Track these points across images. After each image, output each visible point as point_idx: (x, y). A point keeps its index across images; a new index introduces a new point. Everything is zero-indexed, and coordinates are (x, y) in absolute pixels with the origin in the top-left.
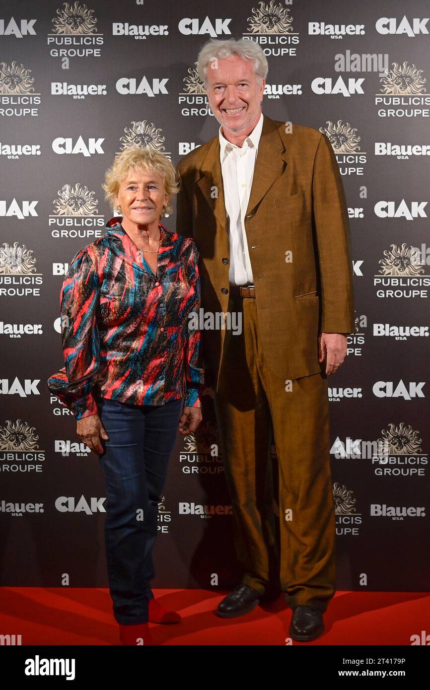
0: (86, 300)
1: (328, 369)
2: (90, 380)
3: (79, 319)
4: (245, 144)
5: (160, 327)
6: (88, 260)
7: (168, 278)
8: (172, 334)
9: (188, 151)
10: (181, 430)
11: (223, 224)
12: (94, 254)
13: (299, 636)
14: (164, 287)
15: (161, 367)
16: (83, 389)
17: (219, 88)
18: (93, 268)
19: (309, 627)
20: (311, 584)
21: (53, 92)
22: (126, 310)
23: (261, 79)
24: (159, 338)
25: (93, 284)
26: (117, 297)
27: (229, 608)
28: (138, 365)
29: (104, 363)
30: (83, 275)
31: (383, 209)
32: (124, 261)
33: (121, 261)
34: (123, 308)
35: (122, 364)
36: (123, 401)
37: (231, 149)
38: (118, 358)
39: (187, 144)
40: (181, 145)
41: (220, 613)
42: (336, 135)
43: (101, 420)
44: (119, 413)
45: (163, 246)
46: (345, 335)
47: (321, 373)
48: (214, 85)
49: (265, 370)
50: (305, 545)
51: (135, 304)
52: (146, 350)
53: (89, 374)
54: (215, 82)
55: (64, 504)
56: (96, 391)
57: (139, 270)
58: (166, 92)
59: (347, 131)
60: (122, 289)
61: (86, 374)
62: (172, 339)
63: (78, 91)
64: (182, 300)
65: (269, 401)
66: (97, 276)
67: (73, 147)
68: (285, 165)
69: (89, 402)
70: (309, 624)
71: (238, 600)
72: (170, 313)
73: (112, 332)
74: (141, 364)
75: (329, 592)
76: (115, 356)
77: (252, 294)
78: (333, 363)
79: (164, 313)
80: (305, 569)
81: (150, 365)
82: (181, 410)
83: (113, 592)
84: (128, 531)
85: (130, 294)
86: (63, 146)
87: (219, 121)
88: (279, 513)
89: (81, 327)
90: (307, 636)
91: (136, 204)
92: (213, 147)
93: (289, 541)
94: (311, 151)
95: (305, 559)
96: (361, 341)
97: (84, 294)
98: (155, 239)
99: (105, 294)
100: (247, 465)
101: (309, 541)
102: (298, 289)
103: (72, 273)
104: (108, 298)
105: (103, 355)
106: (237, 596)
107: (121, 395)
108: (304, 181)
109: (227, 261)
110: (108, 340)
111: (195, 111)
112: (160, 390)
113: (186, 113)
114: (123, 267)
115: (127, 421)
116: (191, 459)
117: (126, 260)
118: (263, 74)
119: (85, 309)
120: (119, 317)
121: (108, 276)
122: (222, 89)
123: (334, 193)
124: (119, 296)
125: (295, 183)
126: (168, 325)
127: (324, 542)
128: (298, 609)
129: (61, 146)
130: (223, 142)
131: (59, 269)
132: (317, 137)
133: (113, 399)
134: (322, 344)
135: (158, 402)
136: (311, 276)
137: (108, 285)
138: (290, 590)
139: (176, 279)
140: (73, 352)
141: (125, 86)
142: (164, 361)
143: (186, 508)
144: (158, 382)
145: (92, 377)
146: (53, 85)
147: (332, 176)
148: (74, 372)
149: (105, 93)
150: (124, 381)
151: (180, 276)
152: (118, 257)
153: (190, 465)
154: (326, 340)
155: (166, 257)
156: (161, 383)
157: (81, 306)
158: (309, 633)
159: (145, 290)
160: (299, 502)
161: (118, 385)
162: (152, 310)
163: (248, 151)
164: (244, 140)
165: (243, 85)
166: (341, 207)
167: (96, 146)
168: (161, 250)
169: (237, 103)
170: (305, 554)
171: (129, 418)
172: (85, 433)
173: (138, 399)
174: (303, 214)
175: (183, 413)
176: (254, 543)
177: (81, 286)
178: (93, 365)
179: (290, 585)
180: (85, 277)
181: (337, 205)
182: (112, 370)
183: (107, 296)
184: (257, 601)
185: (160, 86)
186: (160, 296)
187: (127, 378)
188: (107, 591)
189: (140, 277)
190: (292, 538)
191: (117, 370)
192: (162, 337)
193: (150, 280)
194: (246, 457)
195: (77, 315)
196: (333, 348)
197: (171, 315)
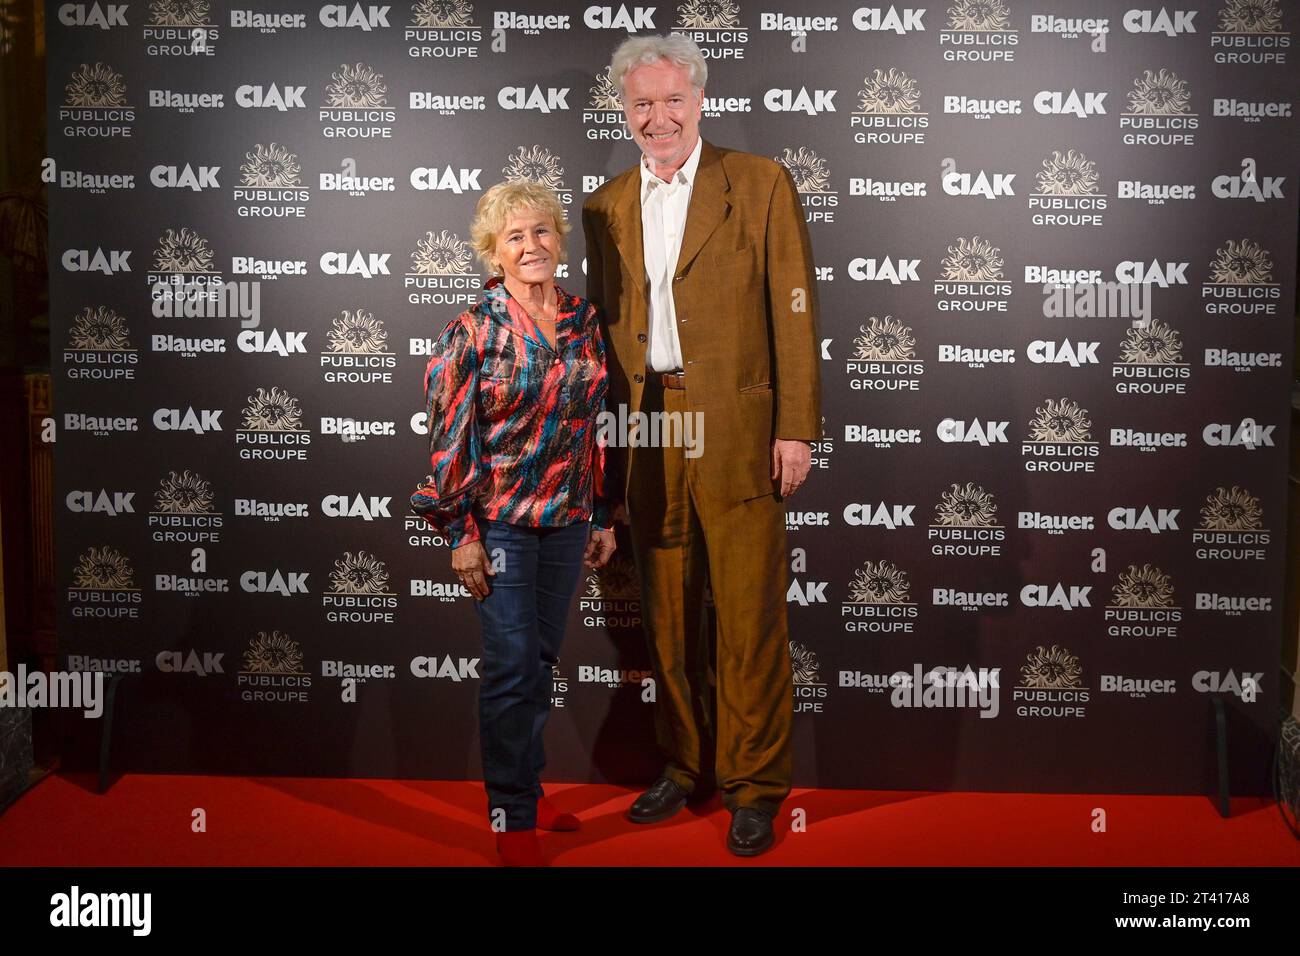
0: (461, 386)
1: (783, 488)
2: (468, 494)
3: (452, 411)
4: (676, 178)
5: (561, 419)
6: (463, 332)
7: (571, 353)
8: (576, 429)
9: (595, 187)
10: (588, 563)
11: (641, 288)
12: (470, 325)
13: (740, 849)
14: (566, 365)
15: (563, 474)
16: (459, 507)
17: (643, 105)
18: (470, 342)
19: (754, 837)
20: (757, 779)
21: (413, 106)
22: (517, 395)
23: (699, 90)
24: (561, 434)
25: (471, 364)
26: (505, 379)
27: (646, 810)
28: (533, 472)
29: (487, 473)
30: (455, 351)
31: (860, 269)
32: (511, 331)
33: (508, 333)
34: (512, 395)
35: (511, 472)
36: (514, 523)
37: (656, 185)
38: (506, 465)
39: (594, 178)
40: (586, 179)
41: (633, 817)
42: (797, 167)
43: (484, 548)
44: (507, 540)
45: (562, 311)
46: (807, 442)
47: (773, 494)
48: (635, 101)
49: (698, 487)
50: (749, 726)
51: (529, 390)
52: (543, 453)
53: (467, 485)
54: (636, 97)
55: (422, 667)
56: (477, 509)
57: (531, 342)
58: (567, 107)
59: (812, 162)
60: (511, 367)
61: (462, 485)
62: (578, 436)
63: (444, 104)
64: (590, 383)
65: (704, 528)
66: (476, 353)
67: (439, 182)
68: (730, 208)
69: (467, 524)
70: (755, 833)
71: (658, 799)
72: (575, 400)
73: (497, 430)
74: (537, 471)
75: (783, 791)
76: (501, 462)
77: (682, 385)
78: (790, 481)
79: (568, 400)
80: (746, 758)
81: (549, 472)
82: (588, 536)
83: (489, 786)
84: (511, 701)
85: (522, 375)
86: (425, 179)
87: (641, 148)
88: (716, 681)
89: (455, 423)
90: (751, 850)
91: (526, 258)
92: (631, 181)
93: (728, 721)
94: (765, 191)
95: (751, 745)
96: (829, 448)
97: (458, 378)
98: (551, 304)
99: (487, 376)
100: (674, 617)
101: (756, 721)
102: (744, 379)
103: (439, 351)
104: (493, 381)
105: (485, 461)
106: (657, 794)
107: (511, 513)
108: (756, 232)
109: (644, 338)
110: (493, 439)
111: (604, 133)
112: (562, 505)
113: (592, 135)
114: (510, 339)
115: (517, 552)
116: (596, 607)
117: (513, 330)
118: (701, 84)
119: (460, 399)
120: (508, 405)
121: (491, 353)
122: (647, 107)
123: (795, 247)
124: (507, 377)
125: (742, 234)
126: (573, 416)
127: (775, 722)
128: (739, 813)
129: (423, 179)
130: (646, 176)
131: (419, 347)
132: (775, 170)
133: (500, 519)
134: (775, 454)
135: (560, 521)
136: (762, 362)
137: (491, 365)
138: (727, 786)
139: (580, 355)
140: (446, 457)
141: (511, 98)
142: (568, 466)
143: (587, 674)
144: (559, 495)
145: (470, 490)
146: (413, 95)
147: (793, 224)
148: (448, 484)
149: (483, 107)
150: (514, 496)
151: (587, 352)
152: (503, 326)
153: (595, 615)
154: (782, 450)
155: (567, 325)
156: (563, 496)
157: (454, 394)
158: (755, 844)
159: (542, 368)
160: (743, 669)
161: (505, 501)
162: (553, 396)
163: (679, 188)
164: (673, 174)
165: (676, 100)
166: (806, 267)
167: (470, 179)
168: (560, 317)
169: (666, 127)
170: (749, 738)
171: (518, 547)
172: (464, 566)
173: (533, 519)
174: (753, 277)
175: (591, 539)
176: (681, 723)
177: (455, 367)
178: (472, 474)
179: (728, 780)
180: (459, 355)
181: (800, 264)
182: (498, 481)
183: (491, 378)
184: (684, 801)
185: (558, 99)
186: (562, 377)
187: (517, 490)
188: (482, 784)
189: (534, 352)
190: (732, 716)
191: (503, 481)
192: (565, 433)
193: (548, 357)
194: (673, 604)
195: (449, 406)
196: (790, 460)
197: (578, 404)
